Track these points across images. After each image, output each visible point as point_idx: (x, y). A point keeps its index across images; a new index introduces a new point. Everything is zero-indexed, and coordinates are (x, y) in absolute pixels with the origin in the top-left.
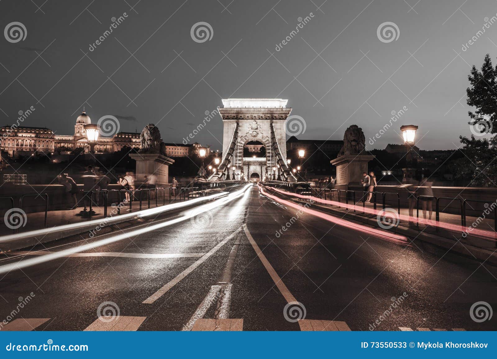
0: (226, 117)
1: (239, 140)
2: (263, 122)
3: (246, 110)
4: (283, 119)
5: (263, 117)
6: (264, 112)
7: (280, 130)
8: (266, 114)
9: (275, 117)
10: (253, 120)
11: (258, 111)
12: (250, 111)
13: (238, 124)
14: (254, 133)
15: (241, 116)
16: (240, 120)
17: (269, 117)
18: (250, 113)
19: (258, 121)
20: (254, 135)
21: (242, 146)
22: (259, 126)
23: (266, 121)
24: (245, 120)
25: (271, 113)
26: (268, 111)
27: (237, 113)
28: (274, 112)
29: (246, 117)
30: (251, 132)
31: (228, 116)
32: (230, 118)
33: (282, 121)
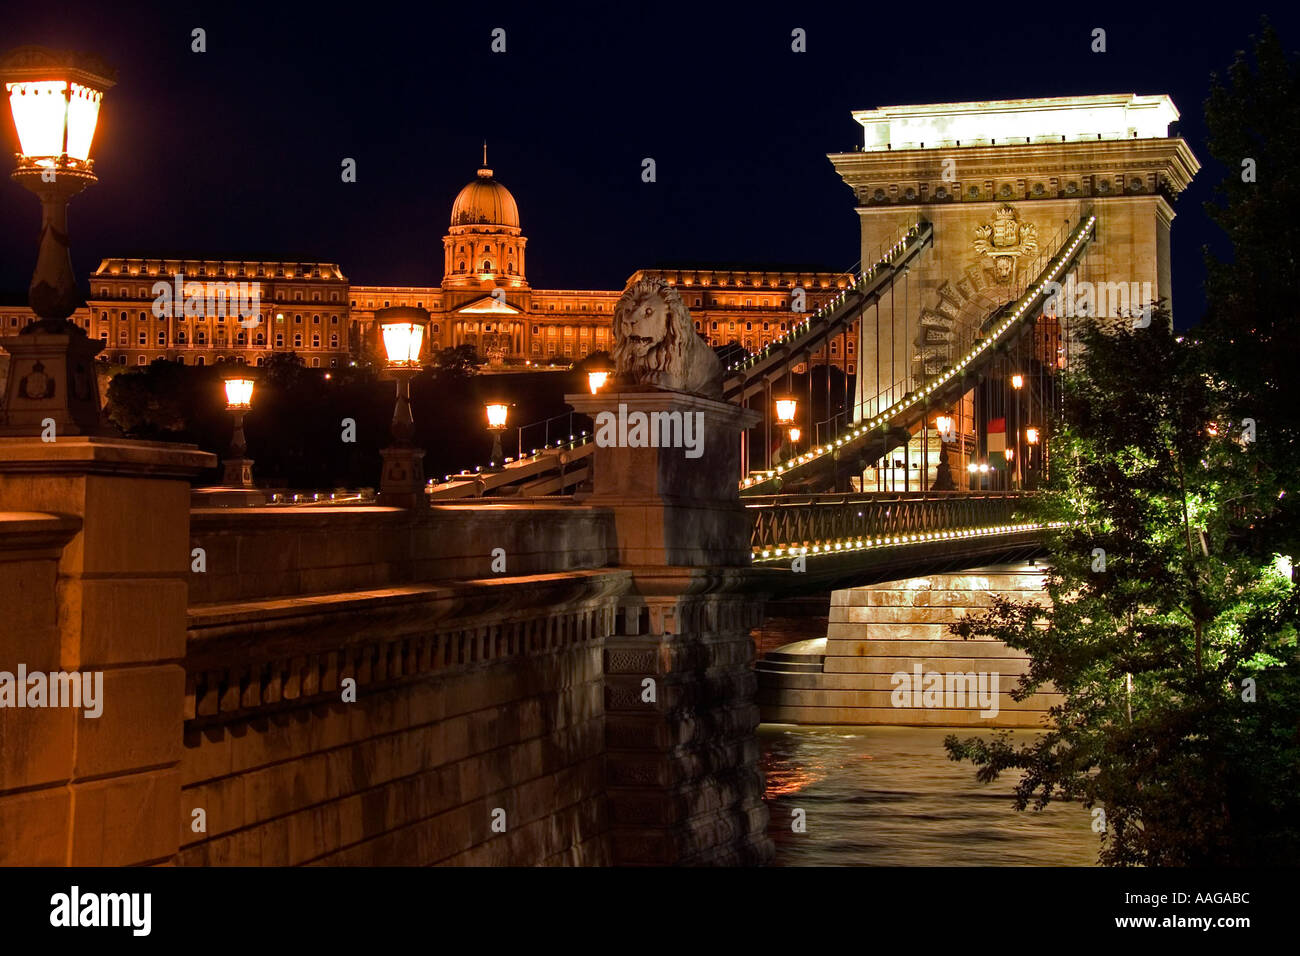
0: (871, 195)
2: (1043, 210)
3: (961, 155)
4: (1142, 192)
5: (1046, 189)
6: (1050, 164)
7: (1128, 246)
8: (1055, 169)
9: (1106, 183)
10: (998, 204)
11: (1020, 160)
12: (981, 162)
13: (926, 226)
14: (1002, 262)
15: (941, 189)
16: (938, 209)
17: (1073, 184)
18: (979, 172)
19: (1022, 206)
20: (1004, 273)
21: (946, 330)
22: (1025, 232)
23: (1059, 204)
24: (961, 207)
25: (1081, 167)
26: (1066, 157)
27: (920, 173)
28: (1096, 162)
29: (965, 191)
30: (990, 265)
31: (879, 191)
32: (888, 199)
33: (1137, 200)
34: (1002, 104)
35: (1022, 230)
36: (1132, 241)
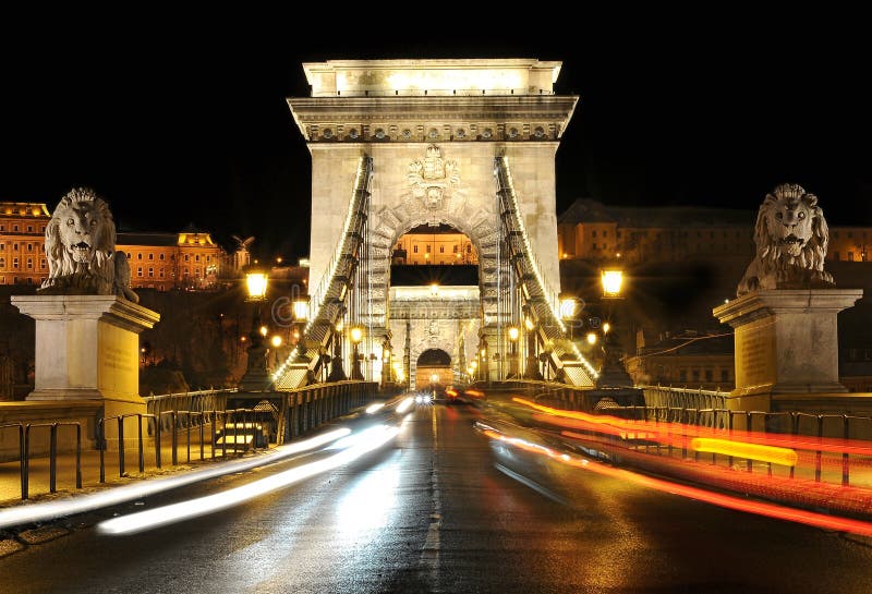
0: (321, 134)
1: (373, 221)
2: (464, 151)
3: (399, 102)
4: (544, 139)
5: (467, 133)
6: (471, 112)
7: (533, 181)
8: (476, 117)
9: (514, 130)
10: (429, 145)
11: (447, 108)
12: (415, 109)
13: (367, 161)
14: (433, 193)
15: (380, 130)
16: (378, 146)
17: (489, 130)
18: (413, 117)
19: (447, 147)
20: (434, 200)
21: (385, 247)
22: (449, 168)
23: (479, 146)
24: (398, 146)
25: (497, 116)
26: (484, 108)
27: (364, 117)
28: (509, 112)
29: (400, 133)
30: (420, 193)
31: (327, 131)
32: (336, 138)
33: (539, 144)
34: (432, 62)
35: (447, 166)
36: (536, 178)
